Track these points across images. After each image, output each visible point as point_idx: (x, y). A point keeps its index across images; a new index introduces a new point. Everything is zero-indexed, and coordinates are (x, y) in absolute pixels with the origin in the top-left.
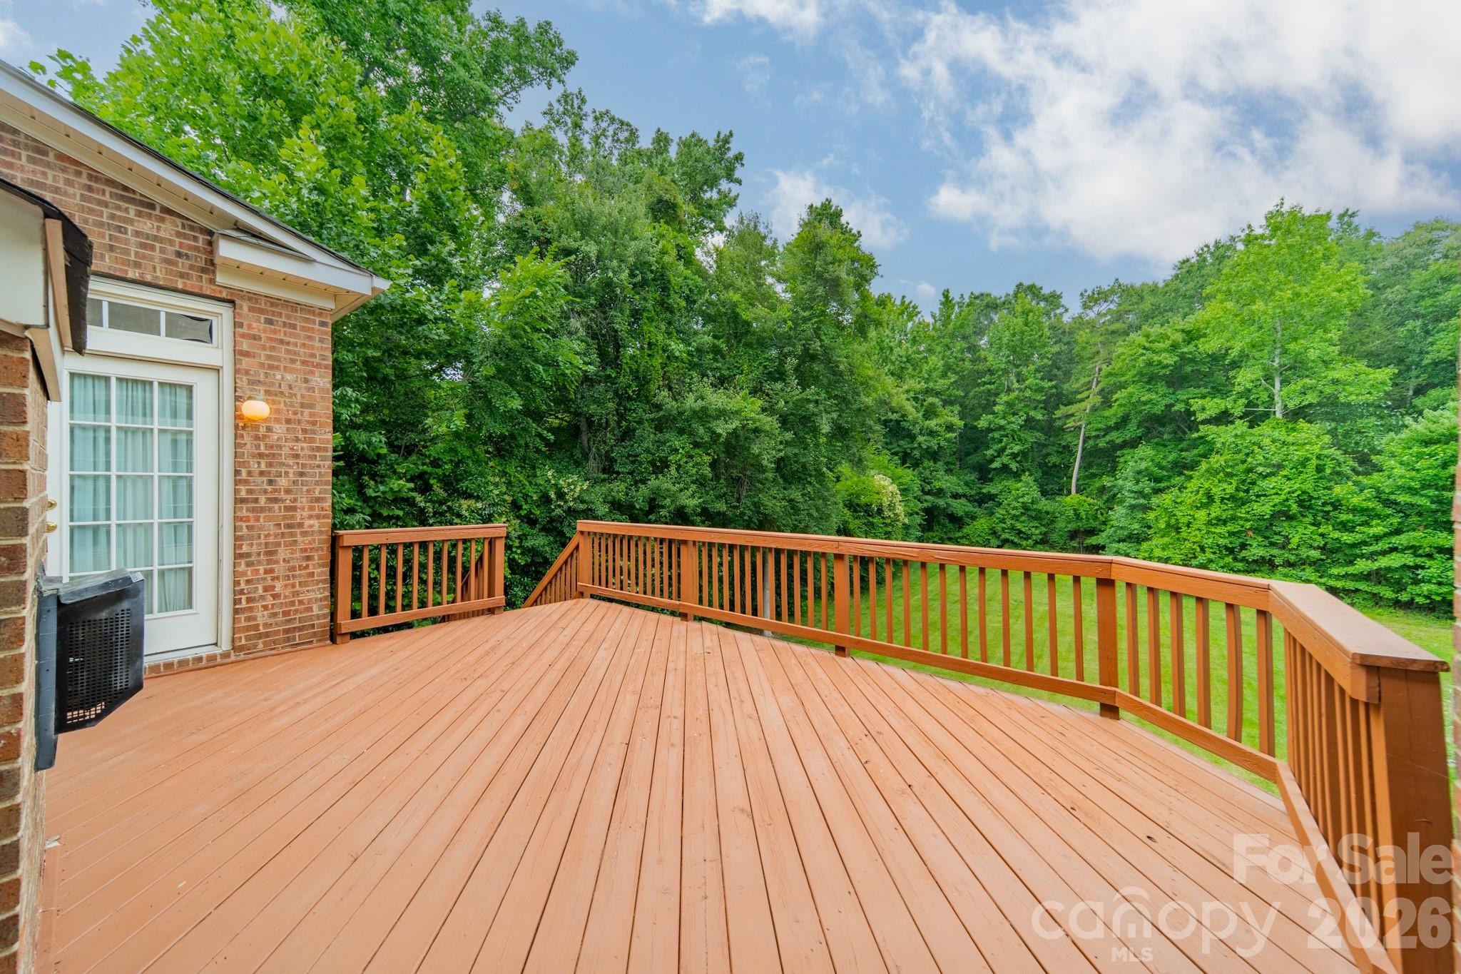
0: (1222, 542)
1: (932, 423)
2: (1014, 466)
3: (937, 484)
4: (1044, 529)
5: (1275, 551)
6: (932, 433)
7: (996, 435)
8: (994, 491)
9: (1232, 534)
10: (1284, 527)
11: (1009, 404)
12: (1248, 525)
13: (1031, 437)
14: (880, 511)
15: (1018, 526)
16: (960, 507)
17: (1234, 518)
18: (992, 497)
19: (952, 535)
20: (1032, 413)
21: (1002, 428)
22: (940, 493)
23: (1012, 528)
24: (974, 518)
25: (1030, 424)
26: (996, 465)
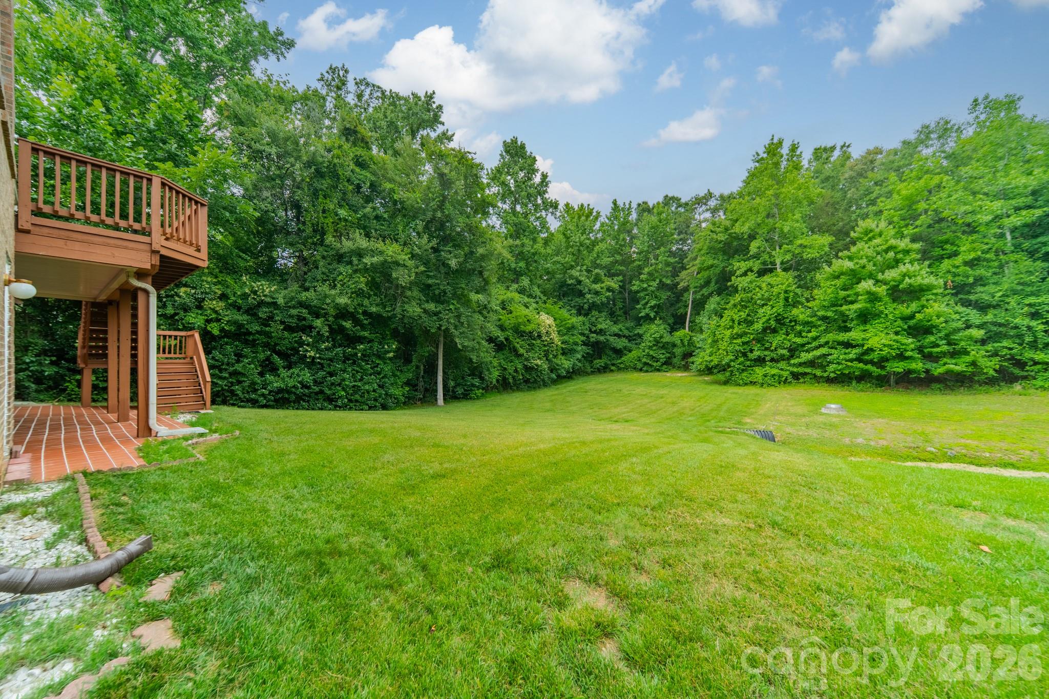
0: (737, 348)
1: (597, 287)
2: (652, 315)
3: (600, 326)
4: (668, 355)
5: (766, 353)
6: (597, 293)
7: (642, 294)
8: (641, 332)
9: (744, 343)
10: (769, 337)
11: (649, 274)
12: (752, 337)
13: (664, 295)
14: (540, 336)
15: (651, 353)
16: (620, 343)
17: (745, 334)
18: (640, 336)
19: (615, 362)
20: (664, 280)
21: (645, 289)
22: (601, 332)
23: (648, 355)
24: (630, 351)
25: (662, 286)
26: (642, 314)
